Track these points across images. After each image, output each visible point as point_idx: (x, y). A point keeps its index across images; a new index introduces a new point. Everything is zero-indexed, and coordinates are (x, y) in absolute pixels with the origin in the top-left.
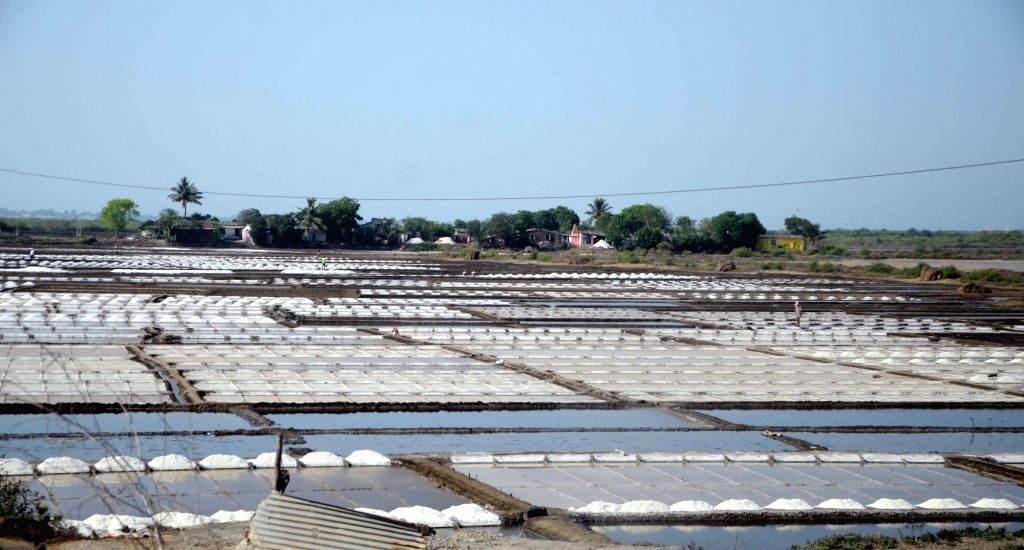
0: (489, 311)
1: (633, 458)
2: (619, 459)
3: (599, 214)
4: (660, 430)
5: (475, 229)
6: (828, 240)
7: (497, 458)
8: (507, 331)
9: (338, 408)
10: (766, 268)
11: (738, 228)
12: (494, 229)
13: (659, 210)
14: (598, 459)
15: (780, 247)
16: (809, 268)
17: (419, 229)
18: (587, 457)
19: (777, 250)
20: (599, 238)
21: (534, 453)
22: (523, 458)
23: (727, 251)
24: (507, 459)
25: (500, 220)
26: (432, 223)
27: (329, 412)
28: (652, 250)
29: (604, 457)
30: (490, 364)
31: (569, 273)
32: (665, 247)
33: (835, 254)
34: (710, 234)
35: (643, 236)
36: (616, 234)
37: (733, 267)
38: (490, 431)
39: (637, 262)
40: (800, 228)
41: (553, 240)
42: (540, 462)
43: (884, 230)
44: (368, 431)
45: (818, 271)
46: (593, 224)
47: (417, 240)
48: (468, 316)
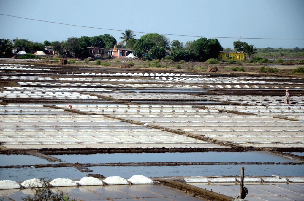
0: (107, 95)
1: (284, 180)
2: (277, 180)
3: (128, 39)
4: (279, 164)
5: (57, 46)
6: (259, 55)
7: (210, 179)
8: (129, 107)
9: (87, 151)
10: (235, 70)
11: (208, 48)
12: (69, 46)
13: (162, 37)
14: (265, 180)
15: (231, 58)
16: (260, 71)
17: (24, 46)
18: (258, 179)
19: (230, 60)
20: (129, 53)
21: (228, 177)
22: (224, 180)
23: (203, 60)
24: (215, 180)
25: (73, 42)
26: (31, 42)
27: (82, 154)
28: (162, 59)
29: (267, 179)
30: (142, 126)
31: (127, 73)
32: (170, 58)
33: (264, 62)
34: (192, 51)
35: (155, 52)
36: (139, 50)
37: (217, 70)
38: (186, 164)
39: (160, 67)
40: (242, 47)
41: (103, 53)
42: (233, 182)
43: (281, 48)
44: (120, 164)
45: (265, 72)
46: (125, 44)
47: (23, 53)
48: (96, 98)
